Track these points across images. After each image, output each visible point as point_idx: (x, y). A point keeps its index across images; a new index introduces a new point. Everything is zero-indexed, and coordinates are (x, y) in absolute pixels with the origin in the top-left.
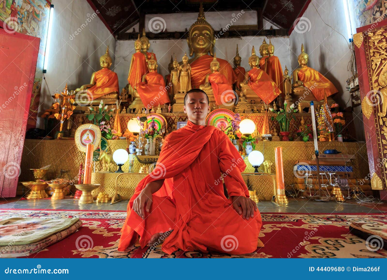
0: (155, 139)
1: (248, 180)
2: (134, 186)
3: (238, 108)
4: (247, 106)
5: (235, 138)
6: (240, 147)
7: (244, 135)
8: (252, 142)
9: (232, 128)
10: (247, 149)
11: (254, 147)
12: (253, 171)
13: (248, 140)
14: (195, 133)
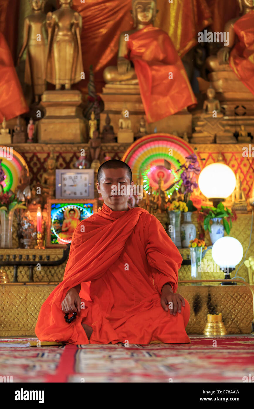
0: (11, 213)
1: (209, 295)
3: (200, 132)
4: (223, 126)
5: (187, 209)
6: (199, 230)
7: (210, 200)
8: (222, 218)
9: (181, 186)
10: (213, 232)
11: (227, 229)
12: (221, 276)
13: (215, 214)
14: (114, 222)
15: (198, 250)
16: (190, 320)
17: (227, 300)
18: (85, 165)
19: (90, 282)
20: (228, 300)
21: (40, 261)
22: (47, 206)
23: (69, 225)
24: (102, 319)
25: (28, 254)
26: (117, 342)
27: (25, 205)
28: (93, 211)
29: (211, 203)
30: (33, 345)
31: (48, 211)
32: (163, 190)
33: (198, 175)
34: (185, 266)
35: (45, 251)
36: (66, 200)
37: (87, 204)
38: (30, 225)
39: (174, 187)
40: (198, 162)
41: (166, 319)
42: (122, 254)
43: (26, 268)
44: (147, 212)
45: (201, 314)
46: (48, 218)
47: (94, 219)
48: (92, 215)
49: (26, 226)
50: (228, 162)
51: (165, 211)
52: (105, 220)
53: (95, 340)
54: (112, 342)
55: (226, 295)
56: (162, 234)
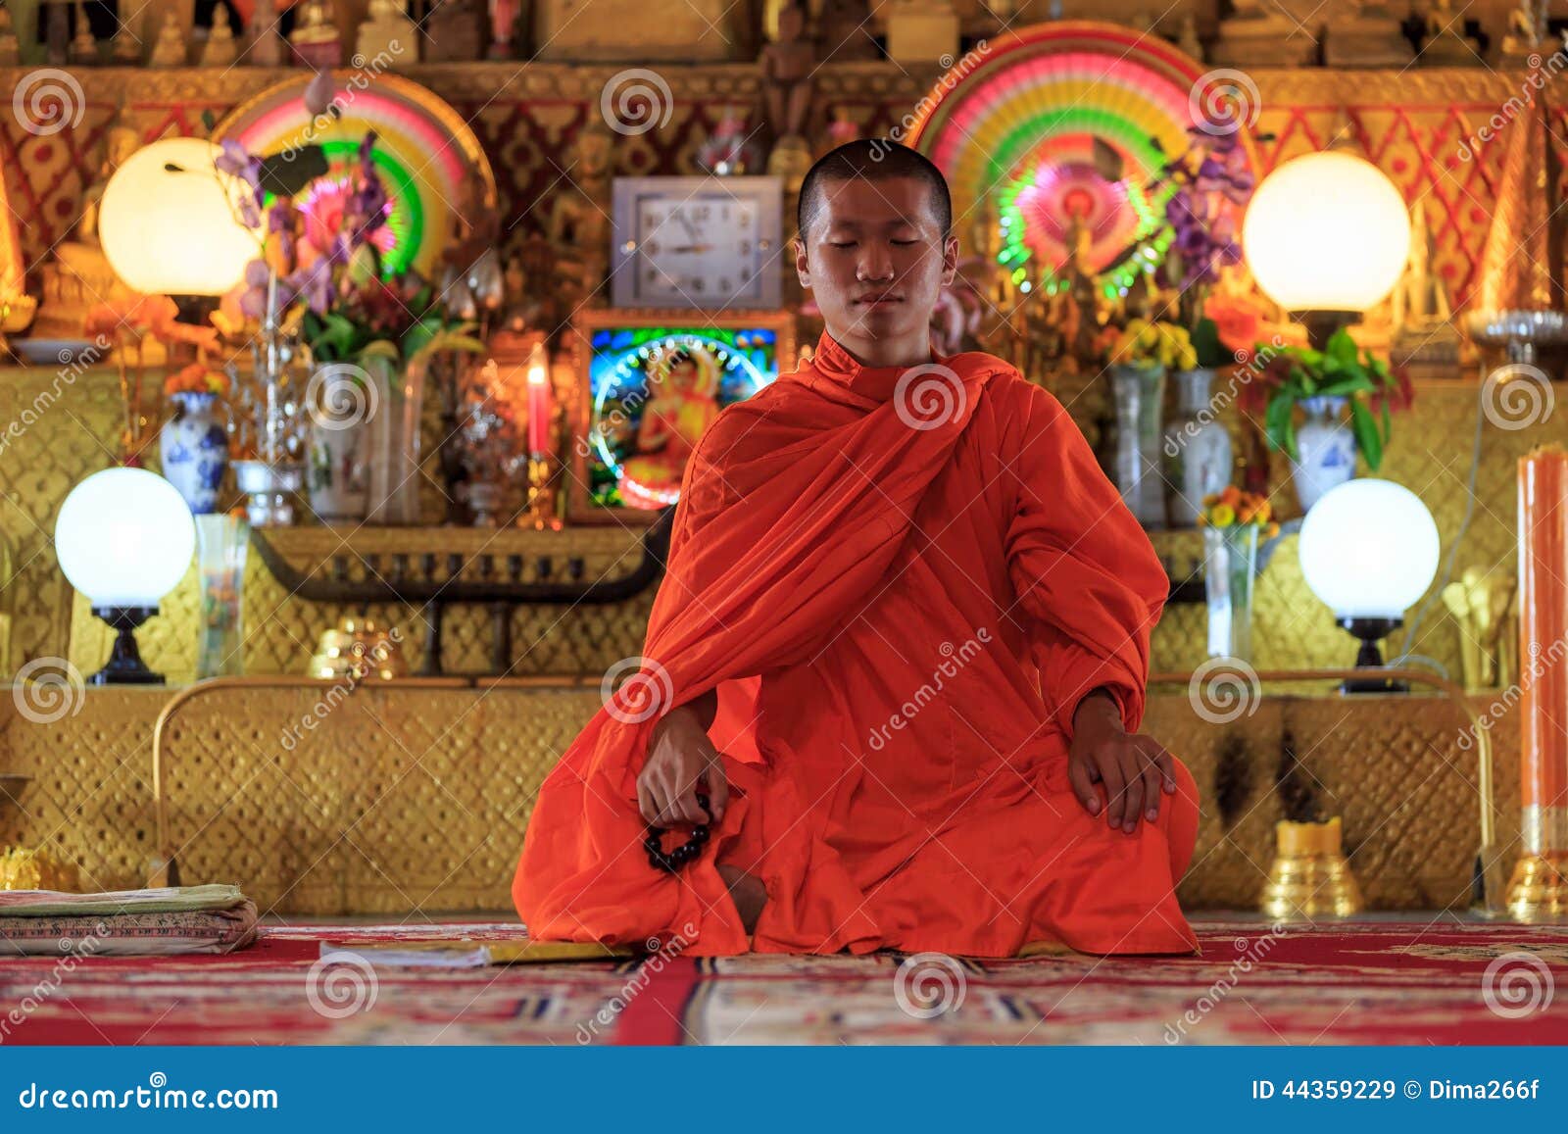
0: (415, 369)
1: (1288, 737)
2: (280, 798)
3: (1255, 14)
5: (1190, 357)
6: (1242, 446)
7: (1296, 316)
8: (1349, 397)
9: (1168, 253)
10: (1305, 460)
11: (1370, 447)
12: (1341, 655)
13: (1314, 379)
14: (869, 419)
15: (1238, 537)
16: (1198, 845)
17: (1365, 759)
18: (744, 157)
19: (759, 678)
20: (1369, 760)
21: (541, 581)
22: (576, 340)
23: (669, 425)
24: (811, 842)
25: (488, 552)
26: (875, 946)
27: (474, 334)
28: (776, 365)
29: (1300, 332)
30: (500, 958)
31: (577, 361)
32: (1088, 270)
33: (1241, 206)
34: (1182, 609)
35: (563, 540)
36: (656, 313)
37: (751, 332)
38: (500, 423)
39: (1137, 258)
40: (1242, 148)
41: (1091, 848)
42: (900, 557)
43: (479, 613)
44: (1015, 374)
45: (1249, 818)
46: (576, 392)
47: (782, 402)
48: (773, 385)
49: (481, 428)
50: (1375, 149)
51: (1094, 362)
52: (827, 403)
53: (780, 936)
54: (850, 947)
55: (1361, 737)
56: (1079, 468)
